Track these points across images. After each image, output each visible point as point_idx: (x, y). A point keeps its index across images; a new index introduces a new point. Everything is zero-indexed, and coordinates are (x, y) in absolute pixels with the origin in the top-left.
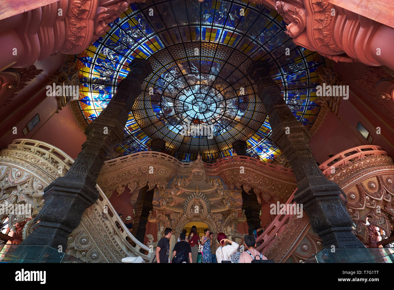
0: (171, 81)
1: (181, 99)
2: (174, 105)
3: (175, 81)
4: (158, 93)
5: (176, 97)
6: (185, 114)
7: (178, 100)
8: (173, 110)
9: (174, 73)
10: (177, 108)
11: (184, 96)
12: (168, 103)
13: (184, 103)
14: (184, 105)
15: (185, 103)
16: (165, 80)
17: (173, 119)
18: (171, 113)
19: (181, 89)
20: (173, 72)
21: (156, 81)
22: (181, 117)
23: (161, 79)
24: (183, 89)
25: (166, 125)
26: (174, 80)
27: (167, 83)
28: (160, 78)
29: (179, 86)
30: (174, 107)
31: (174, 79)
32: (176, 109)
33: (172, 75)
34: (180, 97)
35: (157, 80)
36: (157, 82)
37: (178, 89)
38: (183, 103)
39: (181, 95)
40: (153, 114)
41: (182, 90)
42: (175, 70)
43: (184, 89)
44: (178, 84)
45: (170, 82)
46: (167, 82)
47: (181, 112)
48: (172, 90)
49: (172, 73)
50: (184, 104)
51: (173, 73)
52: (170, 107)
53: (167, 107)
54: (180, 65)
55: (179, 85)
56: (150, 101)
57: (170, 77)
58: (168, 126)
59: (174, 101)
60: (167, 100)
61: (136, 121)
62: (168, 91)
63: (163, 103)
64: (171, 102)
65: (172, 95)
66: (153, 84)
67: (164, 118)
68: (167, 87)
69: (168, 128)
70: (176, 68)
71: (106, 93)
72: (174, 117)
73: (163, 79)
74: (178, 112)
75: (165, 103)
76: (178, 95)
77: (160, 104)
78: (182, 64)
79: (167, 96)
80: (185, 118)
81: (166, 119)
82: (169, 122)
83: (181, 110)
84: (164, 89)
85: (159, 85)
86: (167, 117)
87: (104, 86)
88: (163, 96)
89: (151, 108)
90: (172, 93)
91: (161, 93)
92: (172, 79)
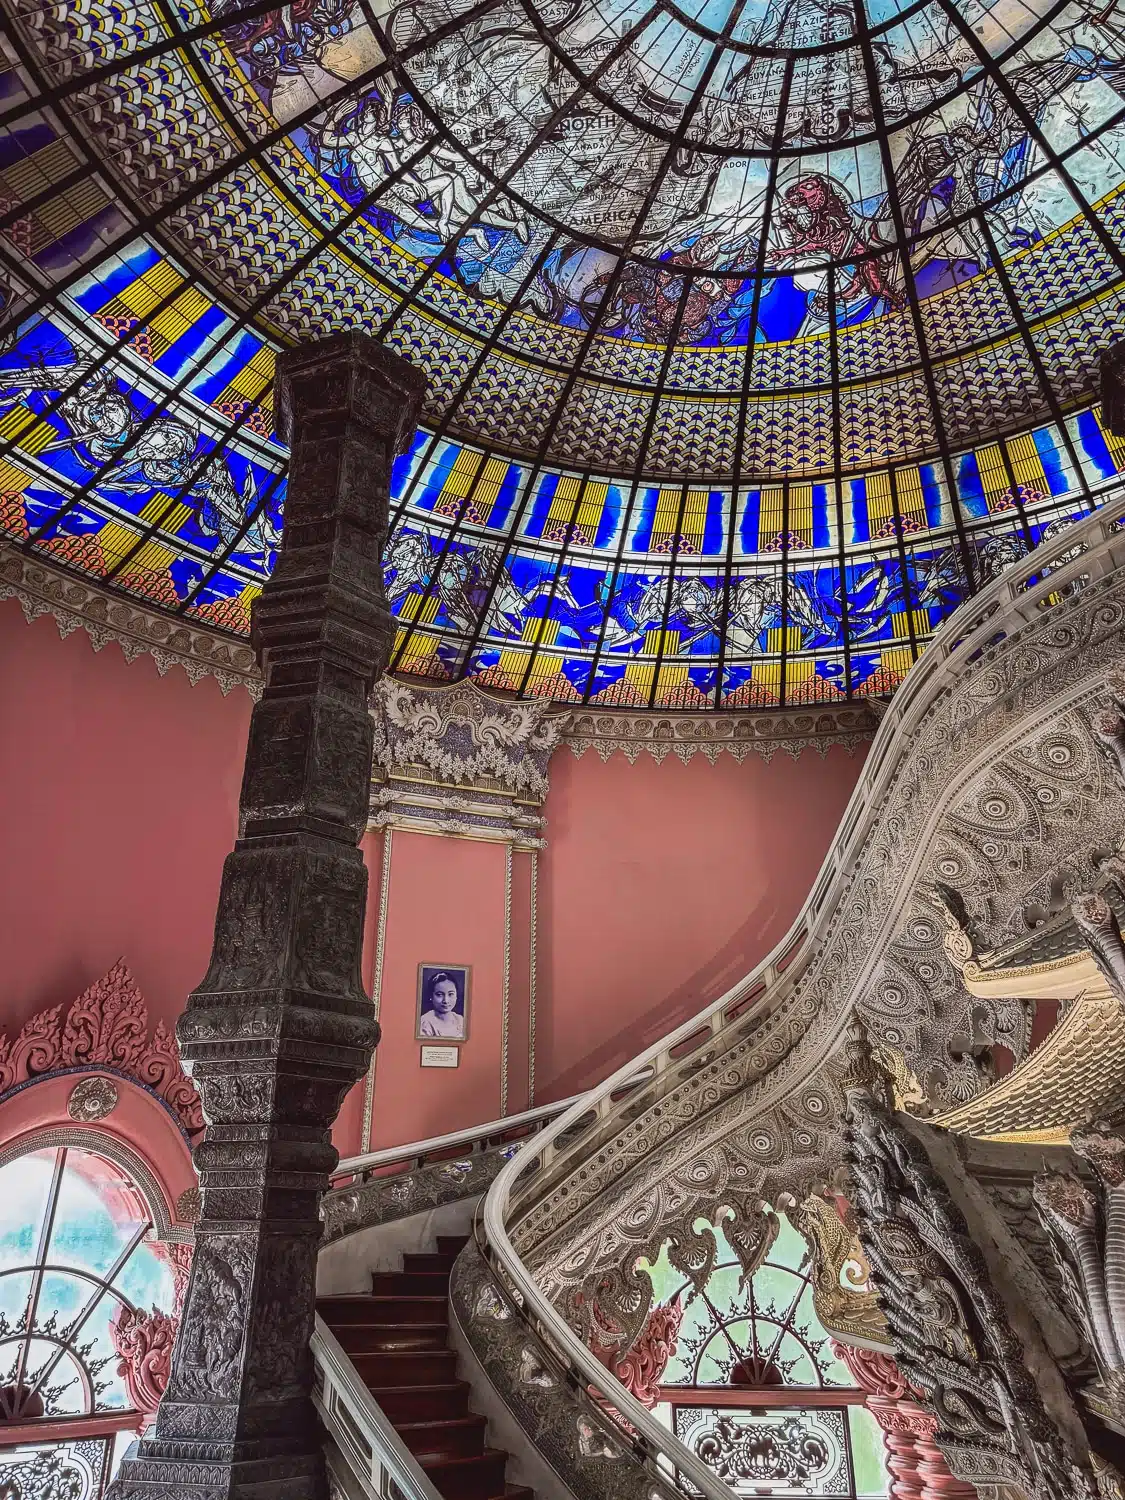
0: (472, 175)
1: (692, 80)
2: (753, 154)
3: (465, 139)
4: (598, 280)
5: (661, 133)
6: (896, 35)
7: (694, 105)
8: (813, 164)
9: (380, 153)
10: (793, 122)
11: (643, 42)
12: (716, 206)
13: (740, 48)
14: (770, 52)
15: (737, 36)
16: (464, 227)
17: (929, 174)
18: (851, 185)
19: (554, 76)
20: (370, 157)
21: (480, 299)
22: (942, 76)
23: (460, 253)
24: (562, 59)
25: (993, 253)
26: (458, 147)
27: (501, 214)
28: (446, 263)
29: (524, 95)
30: (776, 149)
31: (444, 153)
32: (806, 129)
33: (407, 167)
34: (664, 90)
35: (472, 290)
36: (486, 288)
37: (559, 113)
38: (742, 60)
39: (630, 78)
40: (818, 343)
41: (568, 63)
42: (351, 148)
43: (555, 51)
44: (505, 111)
45: (480, 187)
46: (482, 207)
47: (860, 83)
48: (570, 168)
49: (378, 168)
50: (755, 51)
51: (387, 164)
52: (771, 190)
53: (767, 217)
55: (511, 100)
56: (669, 353)
57: (433, 187)
58: (1017, 231)
59: (703, 148)
60: (685, 217)
61: (838, 475)
62: (588, 202)
63: (714, 257)
64: (713, 178)
65: (633, 171)
66: (506, 317)
67: (892, 264)
68: (540, 215)
69: (1027, 239)
70: (328, 139)
71: (554, 587)
72: (906, 164)
73: (453, 243)
74: (859, 119)
75: (716, 234)
76: (628, 104)
77: (716, 275)
78: (266, 83)
79: (638, 208)
80: (966, 32)
81: (904, 247)
82: (966, 216)
83: (840, 78)
84: (554, 238)
85: (521, 270)
86: (886, 230)
87: (499, 593)
88: (636, 250)
89: (749, 356)
90: (611, 171)
91: (604, 263)
92: (451, 167)
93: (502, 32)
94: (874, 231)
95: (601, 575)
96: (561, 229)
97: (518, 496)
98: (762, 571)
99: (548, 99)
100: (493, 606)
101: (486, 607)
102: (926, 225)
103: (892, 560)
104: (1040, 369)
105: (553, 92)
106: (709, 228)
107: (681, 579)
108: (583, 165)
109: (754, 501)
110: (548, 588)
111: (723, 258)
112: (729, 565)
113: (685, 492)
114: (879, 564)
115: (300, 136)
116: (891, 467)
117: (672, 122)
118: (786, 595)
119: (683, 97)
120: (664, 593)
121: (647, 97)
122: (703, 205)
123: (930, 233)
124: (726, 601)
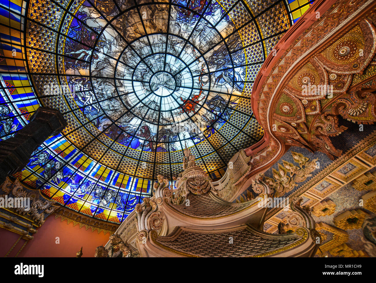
0: (94, 98)
1: (135, 104)
2: (139, 118)
3: (96, 93)
4: (107, 125)
5: (127, 109)
6: (164, 113)
7: (133, 107)
8: (147, 124)
9: (81, 87)
10: (147, 117)
11: (130, 95)
12: (131, 123)
13: (143, 103)
14: (147, 106)
15: (143, 101)
16: (89, 105)
17: (163, 134)
18: (152, 130)
19: (114, 92)
20: (79, 87)
21: (85, 117)
22: (169, 122)
23: (86, 109)
24: (116, 91)
25: (169, 149)
26: (94, 93)
27: (96, 106)
28: (83, 109)
29: (108, 92)
30: (143, 119)
31: (91, 93)
32: (148, 119)
33: (84, 91)
34: (130, 103)
35: (85, 115)
36: (87, 116)
37: (113, 97)
38: (142, 105)
39: (126, 99)
40: (139, 152)
42: (76, 84)
43: (116, 89)
44: (104, 93)
45: (95, 101)
46: (93, 104)
47: (157, 117)
48: (111, 106)
49: (79, 89)
50: (145, 105)
51: (81, 89)
52: (140, 125)
53: (138, 128)
54: (70, 72)
55: (106, 92)
56: (114, 142)
57: (87, 96)
58: (173, 148)
59: (132, 113)
60: (126, 122)
61: (134, 176)
62: (111, 112)
63: (128, 130)
64: (132, 119)
65: (120, 111)
66: (88, 122)
67: (154, 144)
68: (102, 109)
69: (174, 150)
70: (73, 80)
71: (71, 177)
72: (160, 131)
73: (85, 106)
74: (156, 121)
75: (129, 127)
76: (124, 102)
77: (127, 133)
78: (67, 68)
79: (119, 117)
80: (173, 117)
81: (157, 143)
82: (167, 142)
83: (155, 115)
84: (103, 114)
85: (95, 116)
86: (155, 139)
87: (59, 173)
88: (116, 123)
89: (127, 149)
90: (117, 109)
91: (110, 123)
92: (91, 95)
93: (109, 82)
94: (153, 138)
95: (83, 178)
96: (105, 113)
97: (74, 155)
98: (114, 190)
99: (112, 94)
100: (55, 175)
101: (54, 175)
102: (161, 141)
103: (138, 196)
104: (171, 171)
105: (113, 94)
106: (129, 125)
107: (98, 185)
108: (113, 106)
109: (118, 175)
110: (70, 176)
111: (129, 131)
112: (108, 186)
113: (106, 168)
114: (136, 196)
115: (68, 77)
116: (144, 178)
117: (129, 108)
118: (117, 196)
119: (132, 105)
120: (93, 187)
121: (127, 102)
122: (129, 122)
123: (161, 143)
124: (105, 193)
